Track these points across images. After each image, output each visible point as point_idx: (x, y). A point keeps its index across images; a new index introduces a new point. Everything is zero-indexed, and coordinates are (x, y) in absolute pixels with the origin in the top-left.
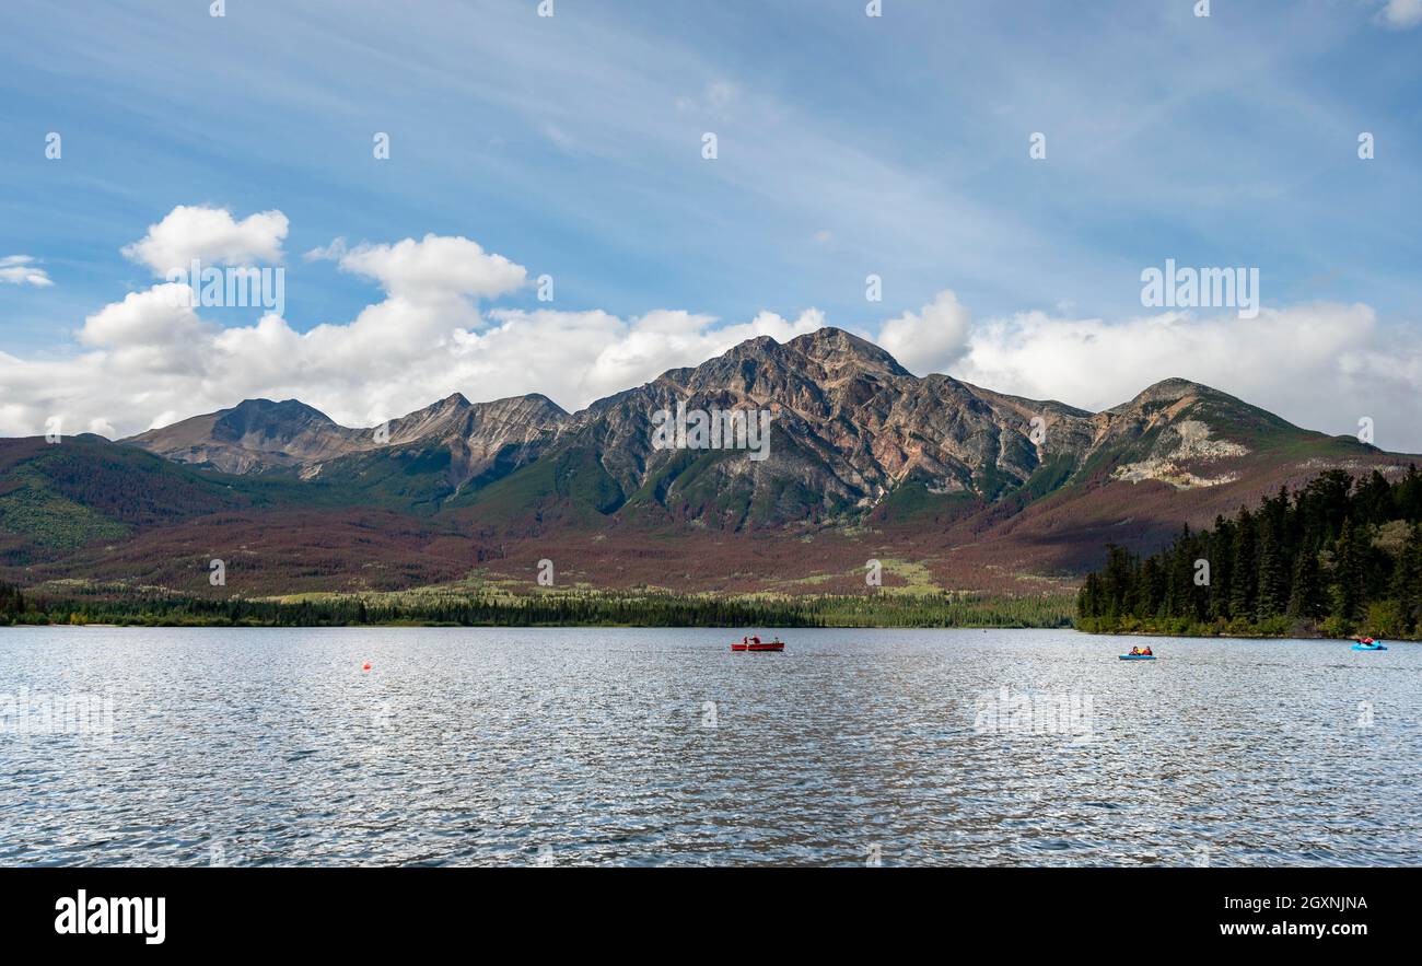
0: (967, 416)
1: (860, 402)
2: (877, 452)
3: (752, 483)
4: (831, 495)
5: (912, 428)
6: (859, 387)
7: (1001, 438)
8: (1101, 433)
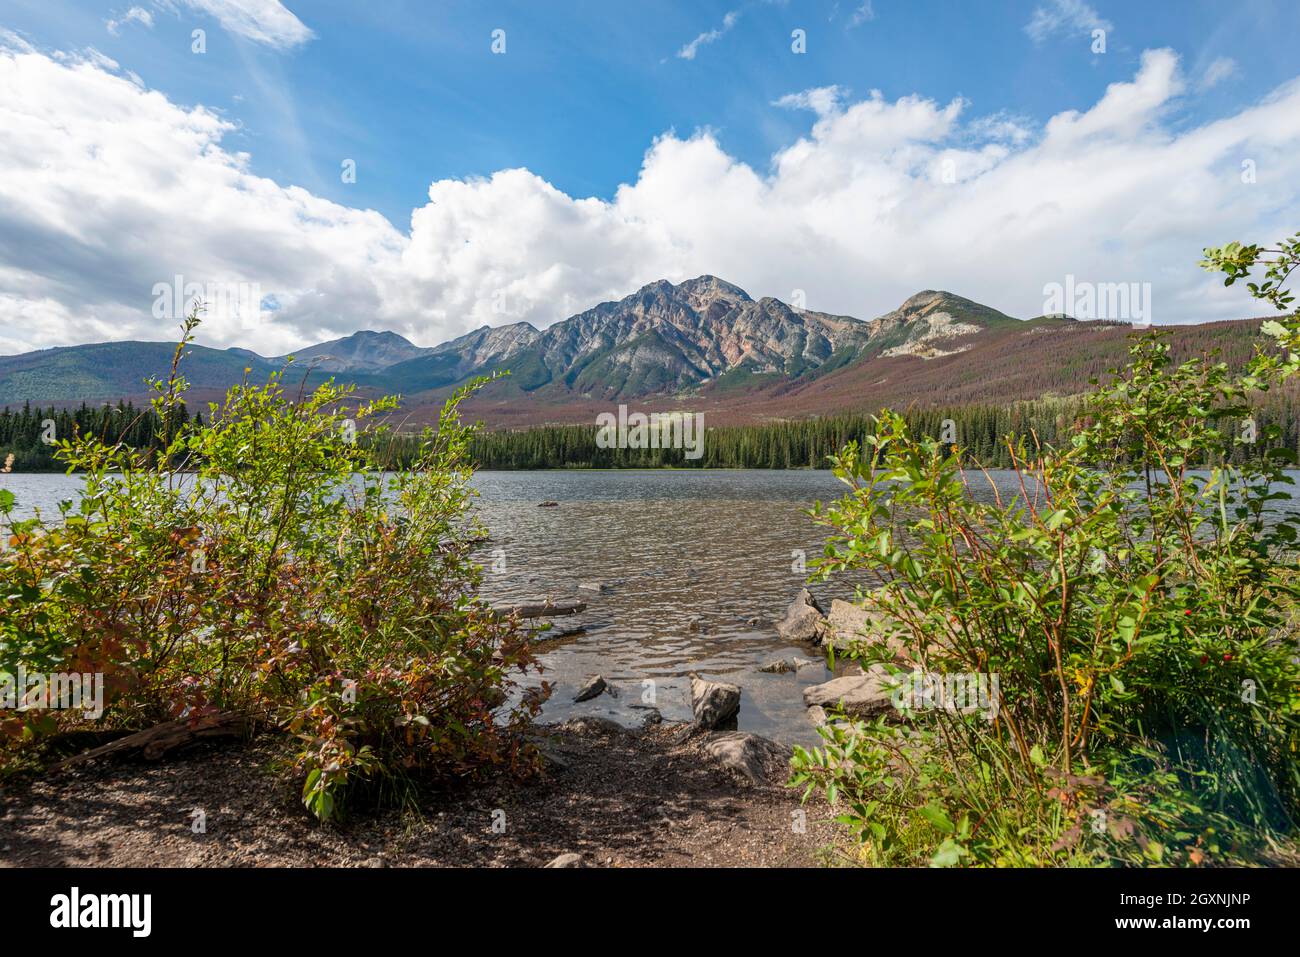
0: (785, 324)
1: (717, 317)
2: (724, 349)
3: (630, 369)
4: (684, 376)
5: (748, 332)
6: (717, 308)
7: (808, 338)
8: (875, 331)
